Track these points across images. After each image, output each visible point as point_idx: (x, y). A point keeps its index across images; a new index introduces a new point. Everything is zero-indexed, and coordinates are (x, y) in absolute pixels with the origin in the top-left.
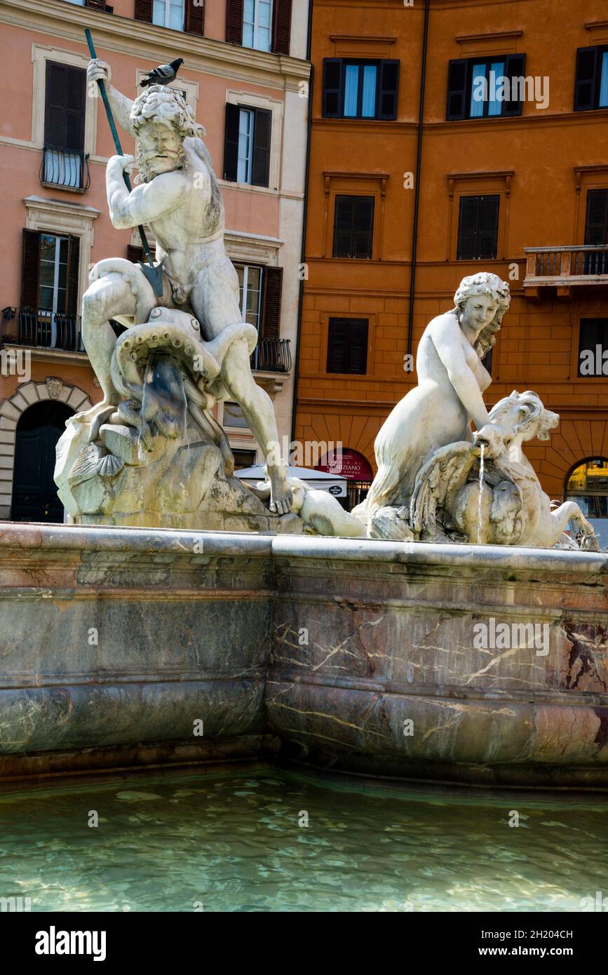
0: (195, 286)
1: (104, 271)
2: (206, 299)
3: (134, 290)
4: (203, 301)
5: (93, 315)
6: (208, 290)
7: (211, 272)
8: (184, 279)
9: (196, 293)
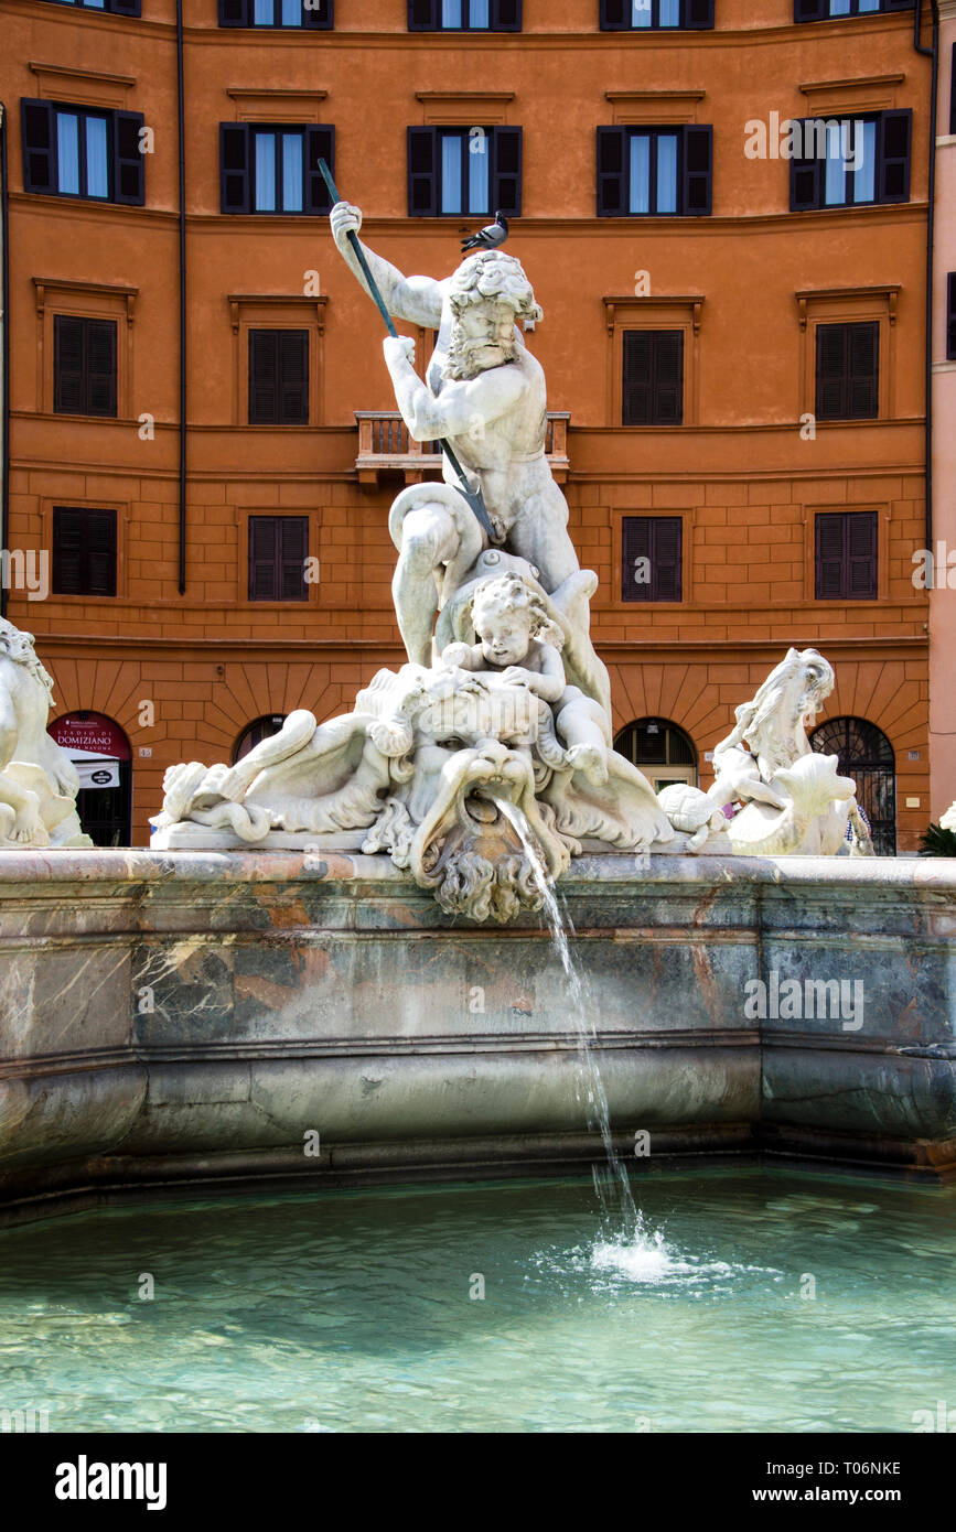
0: (521, 519)
1: (420, 500)
2: (539, 537)
3: (461, 527)
4: (535, 540)
5: (423, 563)
6: (542, 525)
7: (543, 501)
8: (504, 509)
9: (521, 529)
